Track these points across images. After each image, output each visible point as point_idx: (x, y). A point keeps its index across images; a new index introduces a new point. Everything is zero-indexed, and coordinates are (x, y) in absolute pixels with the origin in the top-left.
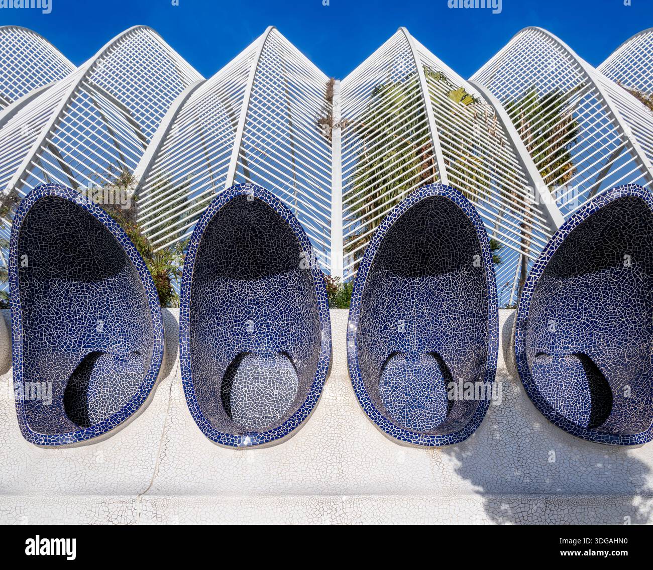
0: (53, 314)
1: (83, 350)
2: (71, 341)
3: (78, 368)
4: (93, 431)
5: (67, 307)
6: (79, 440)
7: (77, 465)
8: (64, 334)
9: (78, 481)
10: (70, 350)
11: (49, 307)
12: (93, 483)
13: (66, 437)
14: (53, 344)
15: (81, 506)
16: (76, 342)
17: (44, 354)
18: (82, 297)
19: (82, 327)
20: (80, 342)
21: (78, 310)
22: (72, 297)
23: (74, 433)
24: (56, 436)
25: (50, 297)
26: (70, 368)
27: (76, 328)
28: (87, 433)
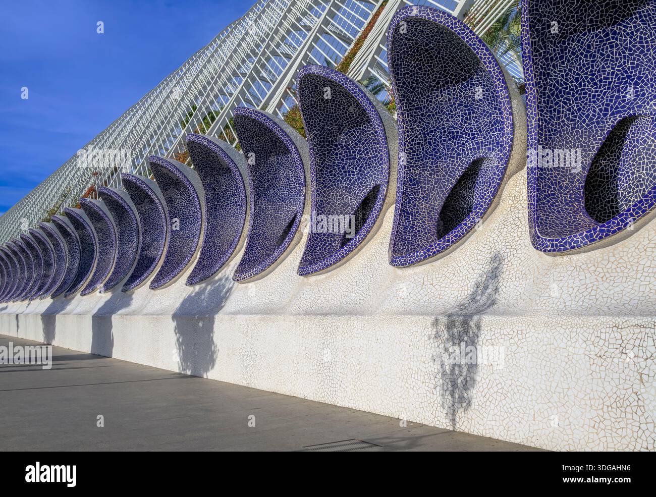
0: (572, 82)
1: (610, 119)
2: (594, 111)
3: (604, 145)
4: (608, 227)
5: (589, 68)
6: (590, 241)
7: (588, 275)
8: (586, 104)
9: (587, 297)
10: (594, 123)
11: (567, 74)
12: (605, 299)
13: (575, 239)
14: (572, 120)
15: (588, 331)
16: (601, 111)
17: (561, 136)
18: (607, 48)
19: (609, 88)
20: (606, 110)
21: (603, 67)
22: (595, 52)
23: (585, 233)
24: (563, 239)
25: (569, 61)
26: (593, 148)
27: (601, 91)
28: (600, 231)
